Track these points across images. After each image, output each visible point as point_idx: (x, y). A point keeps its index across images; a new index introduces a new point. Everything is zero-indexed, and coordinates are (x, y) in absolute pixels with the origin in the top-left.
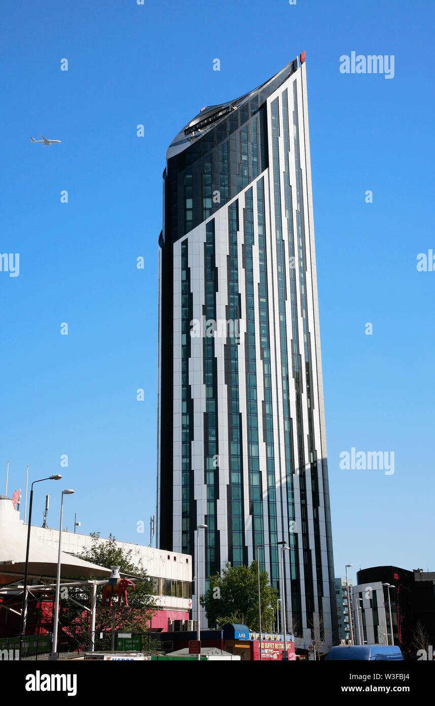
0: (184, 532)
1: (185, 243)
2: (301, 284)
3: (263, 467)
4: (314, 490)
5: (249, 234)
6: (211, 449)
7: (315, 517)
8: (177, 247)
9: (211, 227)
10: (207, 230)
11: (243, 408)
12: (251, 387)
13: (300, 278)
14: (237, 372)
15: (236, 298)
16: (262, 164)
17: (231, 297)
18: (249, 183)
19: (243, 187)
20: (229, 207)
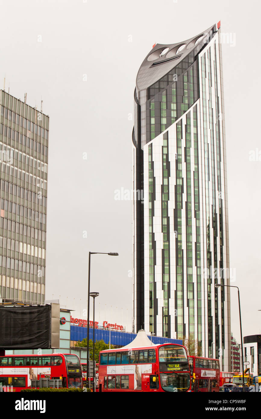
0: (151, 317)
1: (151, 146)
2: (218, 169)
3: (195, 280)
4: (222, 290)
5: (188, 142)
7: (222, 307)
8: (146, 148)
9: (166, 137)
10: (164, 138)
11: (184, 247)
12: (188, 234)
14: (181, 225)
15: (181, 180)
16: (196, 96)
17: (178, 180)
18: (189, 109)
19: (185, 112)
20: (177, 124)
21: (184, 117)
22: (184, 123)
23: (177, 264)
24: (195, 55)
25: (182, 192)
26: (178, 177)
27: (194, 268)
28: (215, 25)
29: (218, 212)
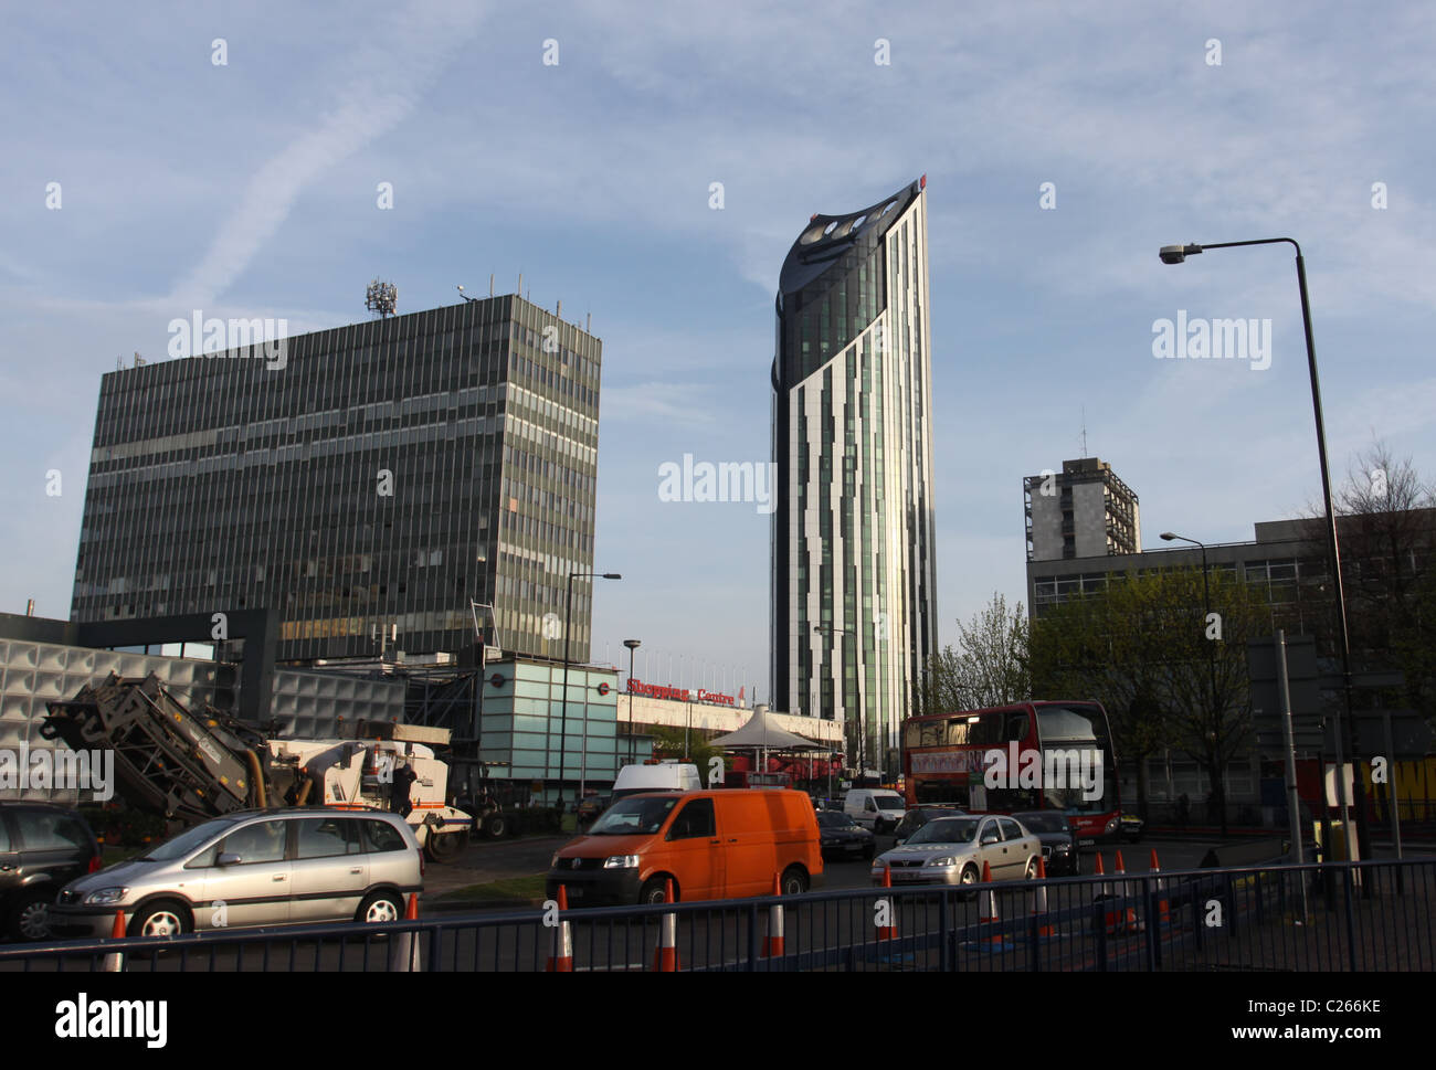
0: (800, 680)
1: (802, 391)
2: (916, 429)
3: (876, 617)
5: (866, 382)
6: (826, 603)
8: (794, 393)
9: (828, 375)
10: (825, 377)
11: (857, 561)
12: (865, 540)
13: (916, 422)
14: (852, 525)
15: (853, 448)
16: (881, 305)
17: (848, 448)
18: (868, 325)
19: (861, 332)
20: (847, 353)
21: (858, 341)
22: (859, 351)
23: (845, 592)
24: (881, 233)
25: (855, 467)
26: (849, 441)
27: (876, 597)
28: (916, 182)
29: (916, 502)
